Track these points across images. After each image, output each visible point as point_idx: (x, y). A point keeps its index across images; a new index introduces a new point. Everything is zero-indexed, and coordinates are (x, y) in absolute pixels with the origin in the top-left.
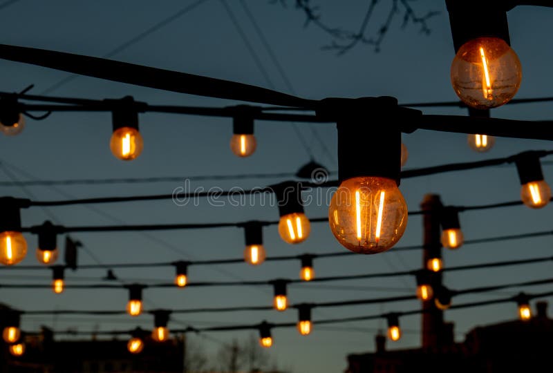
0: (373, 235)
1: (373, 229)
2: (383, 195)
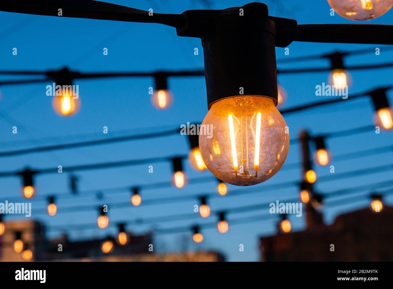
0: (251, 163)
1: (251, 156)
2: (259, 116)
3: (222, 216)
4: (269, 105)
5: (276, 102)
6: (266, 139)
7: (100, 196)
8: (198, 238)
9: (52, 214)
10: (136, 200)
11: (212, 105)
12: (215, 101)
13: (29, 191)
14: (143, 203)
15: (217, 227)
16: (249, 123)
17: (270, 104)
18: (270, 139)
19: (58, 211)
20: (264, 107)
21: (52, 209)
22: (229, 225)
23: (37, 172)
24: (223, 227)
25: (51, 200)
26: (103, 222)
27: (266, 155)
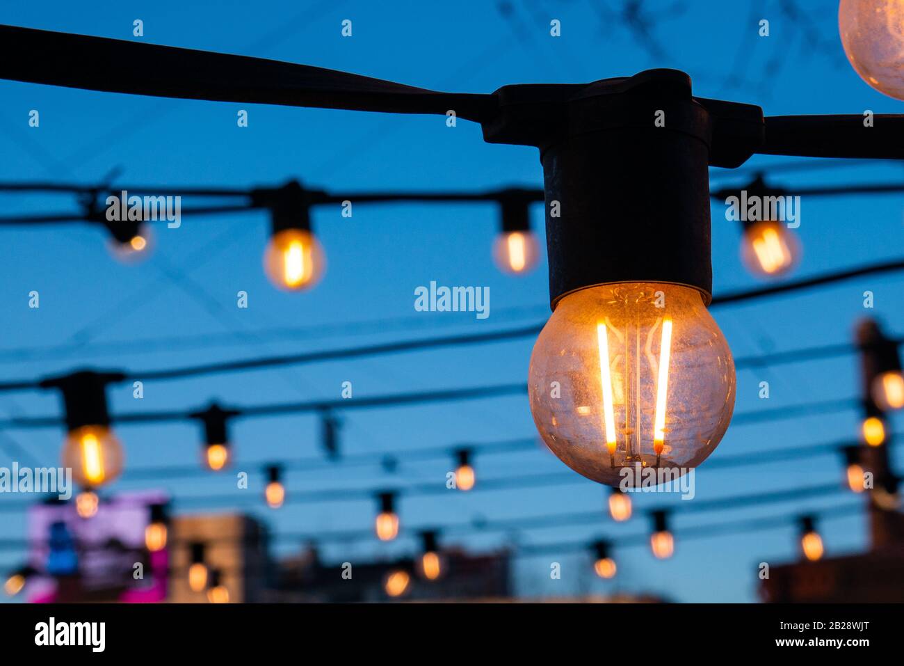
0: (647, 437)
2: (667, 329)
3: (660, 519)
4: (689, 304)
5: (706, 295)
6: (679, 383)
7: (390, 464)
8: (606, 569)
9: (275, 504)
10: (465, 478)
11: (558, 301)
12: (565, 294)
13: (217, 455)
14: (479, 485)
15: (649, 544)
16: (643, 341)
17: (691, 301)
18: (687, 383)
19: (288, 498)
20: (676, 309)
21: (275, 493)
22: (675, 541)
23: (236, 413)
24: (663, 544)
25: (274, 473)
26: (386, 526)
27: (678, 420)
